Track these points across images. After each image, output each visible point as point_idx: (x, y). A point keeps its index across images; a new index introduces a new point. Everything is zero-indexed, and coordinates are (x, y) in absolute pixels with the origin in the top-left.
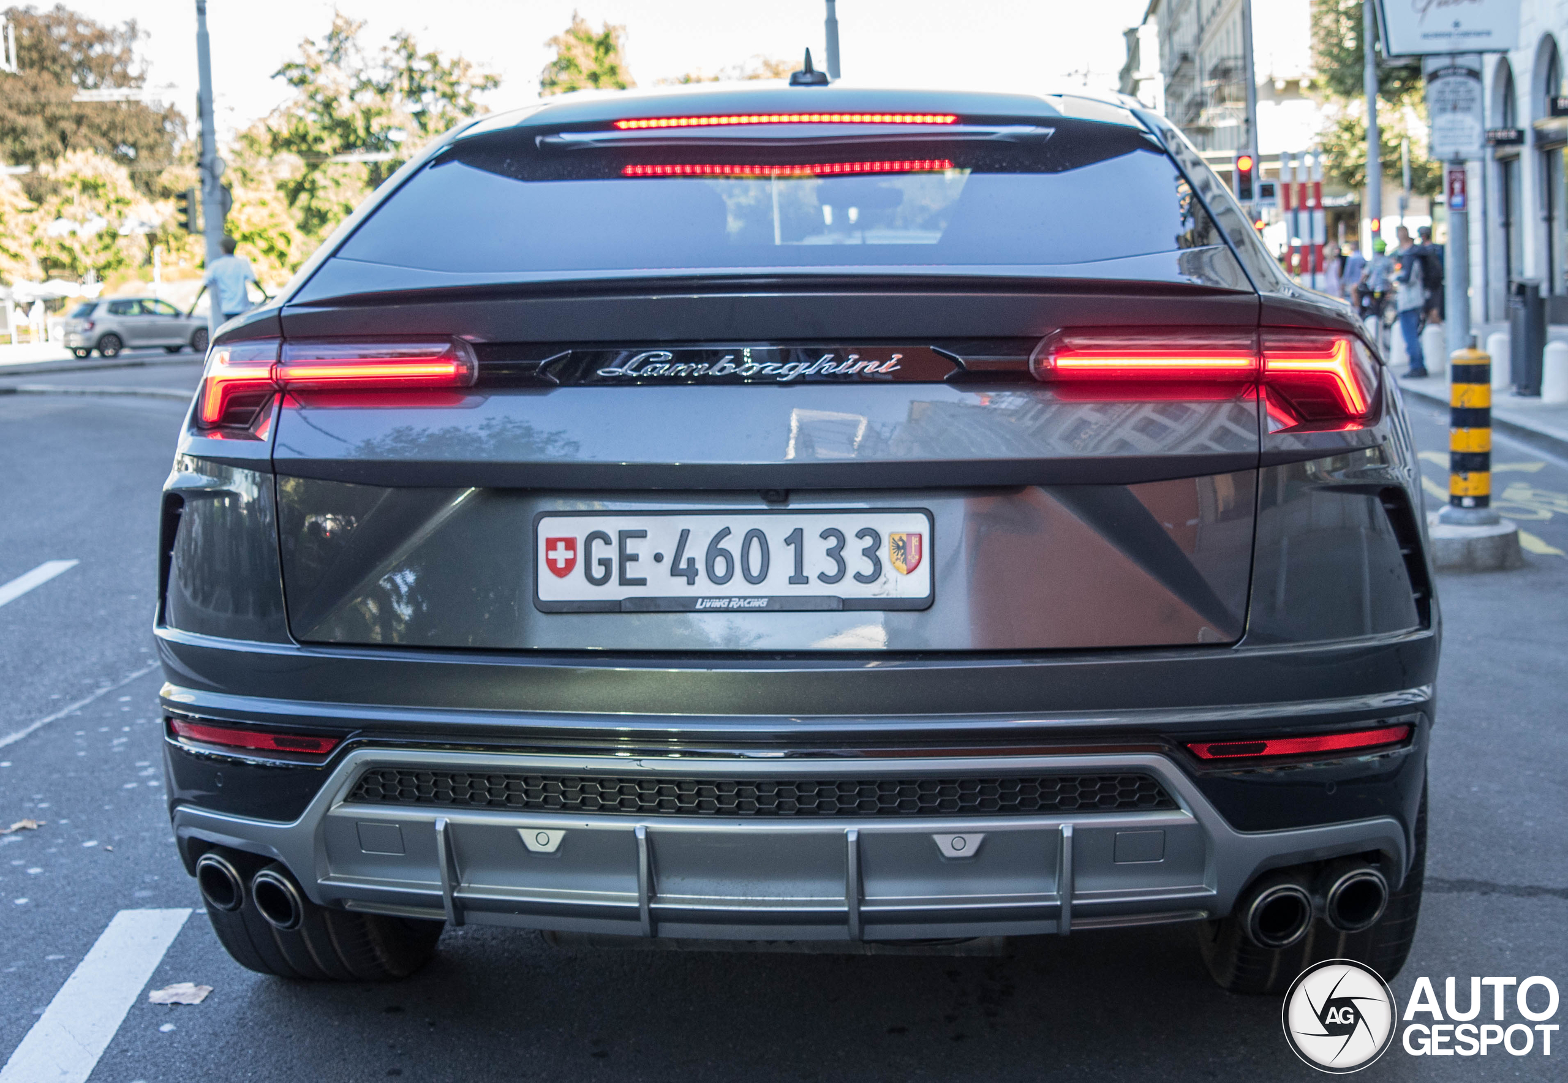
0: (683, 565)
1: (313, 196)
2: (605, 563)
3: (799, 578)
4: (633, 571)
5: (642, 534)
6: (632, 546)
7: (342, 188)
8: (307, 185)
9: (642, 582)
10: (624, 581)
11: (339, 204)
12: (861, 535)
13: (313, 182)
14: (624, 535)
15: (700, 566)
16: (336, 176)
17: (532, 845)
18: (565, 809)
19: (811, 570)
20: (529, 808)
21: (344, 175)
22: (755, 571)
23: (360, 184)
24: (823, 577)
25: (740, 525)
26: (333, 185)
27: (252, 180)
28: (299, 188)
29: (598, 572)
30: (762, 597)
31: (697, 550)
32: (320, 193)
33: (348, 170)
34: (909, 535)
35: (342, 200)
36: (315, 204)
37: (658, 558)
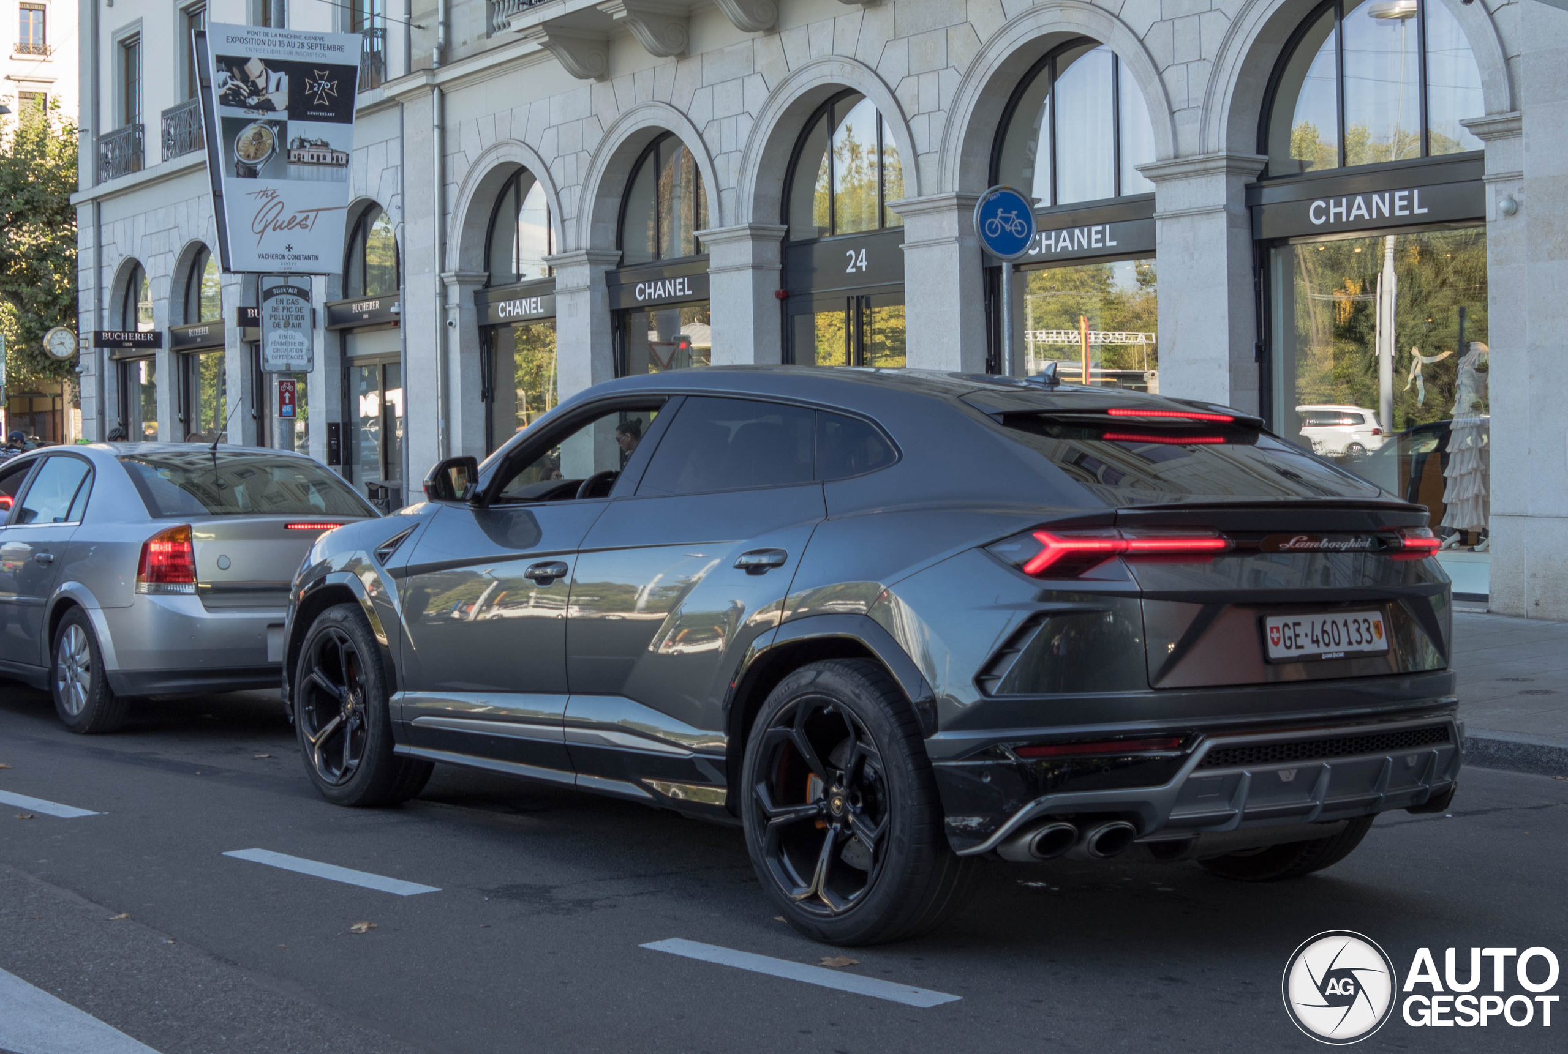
0: (1315, 639)
2: (1290, 638)
3: (1350, 643)
4: (1300, 642)
5: (1299, 624)
6: (1298, 630)
9: (1302, 647)
10: (1298, 647)
12: (1364, 622)
14: (1294, 625)
15: (1320, 639)
17: (1284, 779)
18: (1296, 758)
19: (1353, 641)
20: (1281, 760)
22: (1337, 641)
24: (1357, 642)
25: (1328, 618)
29: (1288, 643)
30: (1341, 652)
31: (1318, 631)
34: (1378, 622)
37: (1306, 635)
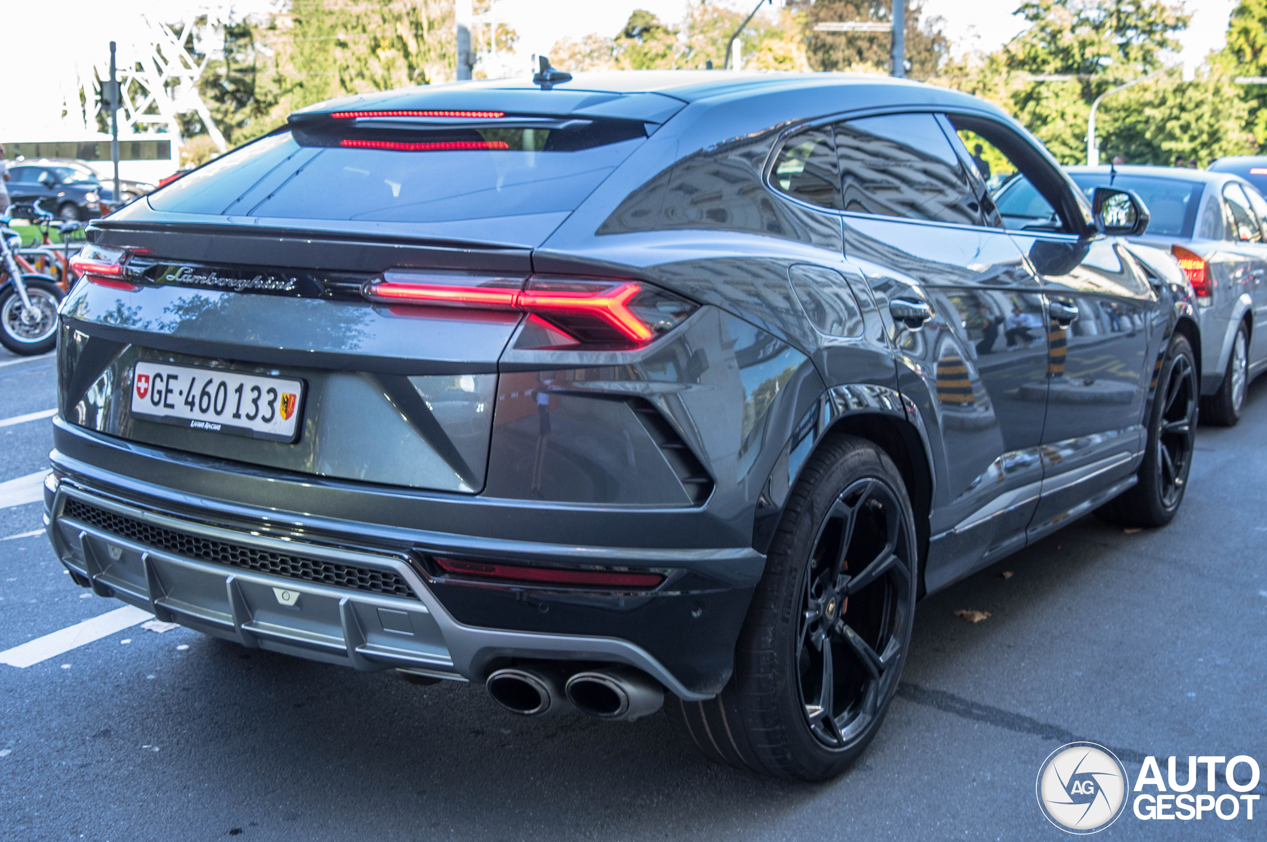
0: (190, 399)
1: (1038, 104)
2: (160, 392)
3: (237, 415)
4: (171, 399)
5: (175, 377)
6: (173, 384)
7: (1060, 100)
8: (1035, 95)
9: (172, 406)
10: (167, 405)
11: (1057, 111)
12: (269, 391)
13: (1039, 93)
14: (170, 377)
15: (197, 401)
16: (1057, 90)
19: (243, 412)
21: (1063, 90)
22: (219, 408)
23: (1075, 97)
24: (248, 416)
25: (218, 377)
26: (1054, 96)
27: (990, 90)
28: (1029, 97)
29: (156, 398)
30: (217, 424)
31: (197, 391)
32: (1044, 102)
33: (1065, 86)
34: (291, 395)
35: (1060, 109)
36: (1038, 110)
37: (181, 393)
